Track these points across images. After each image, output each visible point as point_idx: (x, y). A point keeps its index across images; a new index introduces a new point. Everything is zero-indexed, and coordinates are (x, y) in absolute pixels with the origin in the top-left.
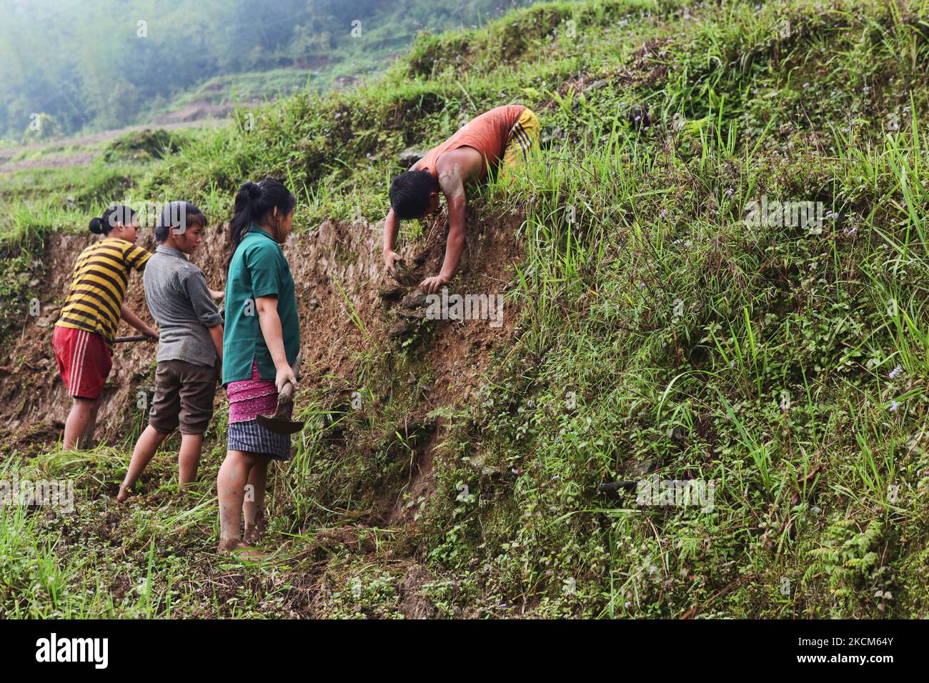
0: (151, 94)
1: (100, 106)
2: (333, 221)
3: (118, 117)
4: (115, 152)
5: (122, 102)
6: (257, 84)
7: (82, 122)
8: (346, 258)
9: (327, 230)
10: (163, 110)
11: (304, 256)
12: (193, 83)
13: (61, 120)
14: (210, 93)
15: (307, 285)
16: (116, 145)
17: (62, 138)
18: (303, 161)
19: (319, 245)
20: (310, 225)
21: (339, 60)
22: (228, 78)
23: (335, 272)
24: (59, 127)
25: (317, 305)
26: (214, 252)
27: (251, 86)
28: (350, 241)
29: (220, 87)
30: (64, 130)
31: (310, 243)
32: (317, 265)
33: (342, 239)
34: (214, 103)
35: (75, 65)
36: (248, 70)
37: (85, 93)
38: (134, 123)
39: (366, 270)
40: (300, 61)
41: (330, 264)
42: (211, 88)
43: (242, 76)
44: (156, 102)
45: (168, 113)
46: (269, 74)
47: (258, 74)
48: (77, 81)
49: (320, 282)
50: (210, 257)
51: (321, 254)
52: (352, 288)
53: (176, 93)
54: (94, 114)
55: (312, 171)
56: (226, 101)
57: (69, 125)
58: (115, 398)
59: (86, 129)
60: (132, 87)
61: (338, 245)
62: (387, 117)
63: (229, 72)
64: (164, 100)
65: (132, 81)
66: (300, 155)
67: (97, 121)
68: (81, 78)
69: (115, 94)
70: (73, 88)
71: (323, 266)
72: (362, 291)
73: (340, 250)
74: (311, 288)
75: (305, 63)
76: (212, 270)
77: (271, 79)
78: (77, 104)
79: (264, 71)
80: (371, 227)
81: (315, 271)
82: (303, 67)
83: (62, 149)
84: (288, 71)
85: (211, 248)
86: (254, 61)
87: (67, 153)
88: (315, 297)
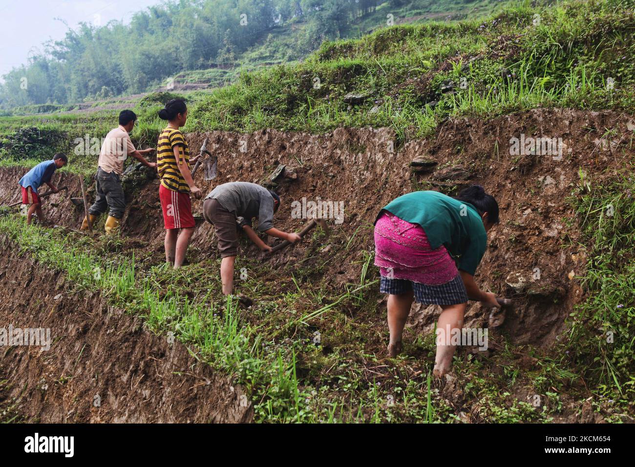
0: (153, 79)
1: (130, 83)
2: (346, 128)
3: (138, 89)
4: (146, 102)
5: (140, 82)
6: (201, 75)
7: (121, 91)
8: (356, 149)
9: (340, 133)
10: (158, 86)
11: (323, 148)
12: (172, 74)
13: (112, 90)
14: (179, 79)
15: (326, 164)
16: (146, 99)
17: (112, 97)
18: (285, 100)
19: (334, 142)
20: (326, 130)
21: (238, 65)
22: (188, 72)
23: (348, 157)
24: (111, 92)
25: (334, 177)
26: (261, 145)
27: (198, 76)
28: (358, 139)
29: (184, 76)
30: (113, 94)
31: (327, 140)
32: (332, 153)
33: (353, 138)
34: (181, 83)
35: (119, 65)
36: (197, 69)
37: (123, 78)
38: (144, 91)
39: (373, 156)
40: (220, 65)
41: (343, 153)
42: (180, 77)
43: (194, 71)
44: (155, 82)
45: (160, 87)
46: (206, 71)
47: (201, 71)
48: (120, 72)
49: (335, 163)
50: (258, 148)
51: (335, 147)
52: (362, 167)
53: (164, 78)
54: (127, 87)
55: (289, 105)
56: (187, 82)
57: (116, 92)
58: (203, 225)
59: (124, 93)
60: (144, 75)
61: (349, 142)
62: (334, 77)
63: (188, 70)
64: (159, 82)
65: (144, 73)
66: (283, 96)
67: (128, 90)
68: (122, 71)
69: (137, 78)
70: (118, 75)
71: (337, 153)
72: (370, 169)
73: (351, 145)
74: (328, 167)
75: (223, 66)
76: (259, 155)
77: (207, 73)
78: (120, 82)
79: (204, 70)
80: (375, 131)
81: (331, 157)
82: (222, 68)
83: (115, 102)
84: (215, 69)
85: (258, 143)
86: (199, 65)
87: (117, 104)
88: (332, 172)
